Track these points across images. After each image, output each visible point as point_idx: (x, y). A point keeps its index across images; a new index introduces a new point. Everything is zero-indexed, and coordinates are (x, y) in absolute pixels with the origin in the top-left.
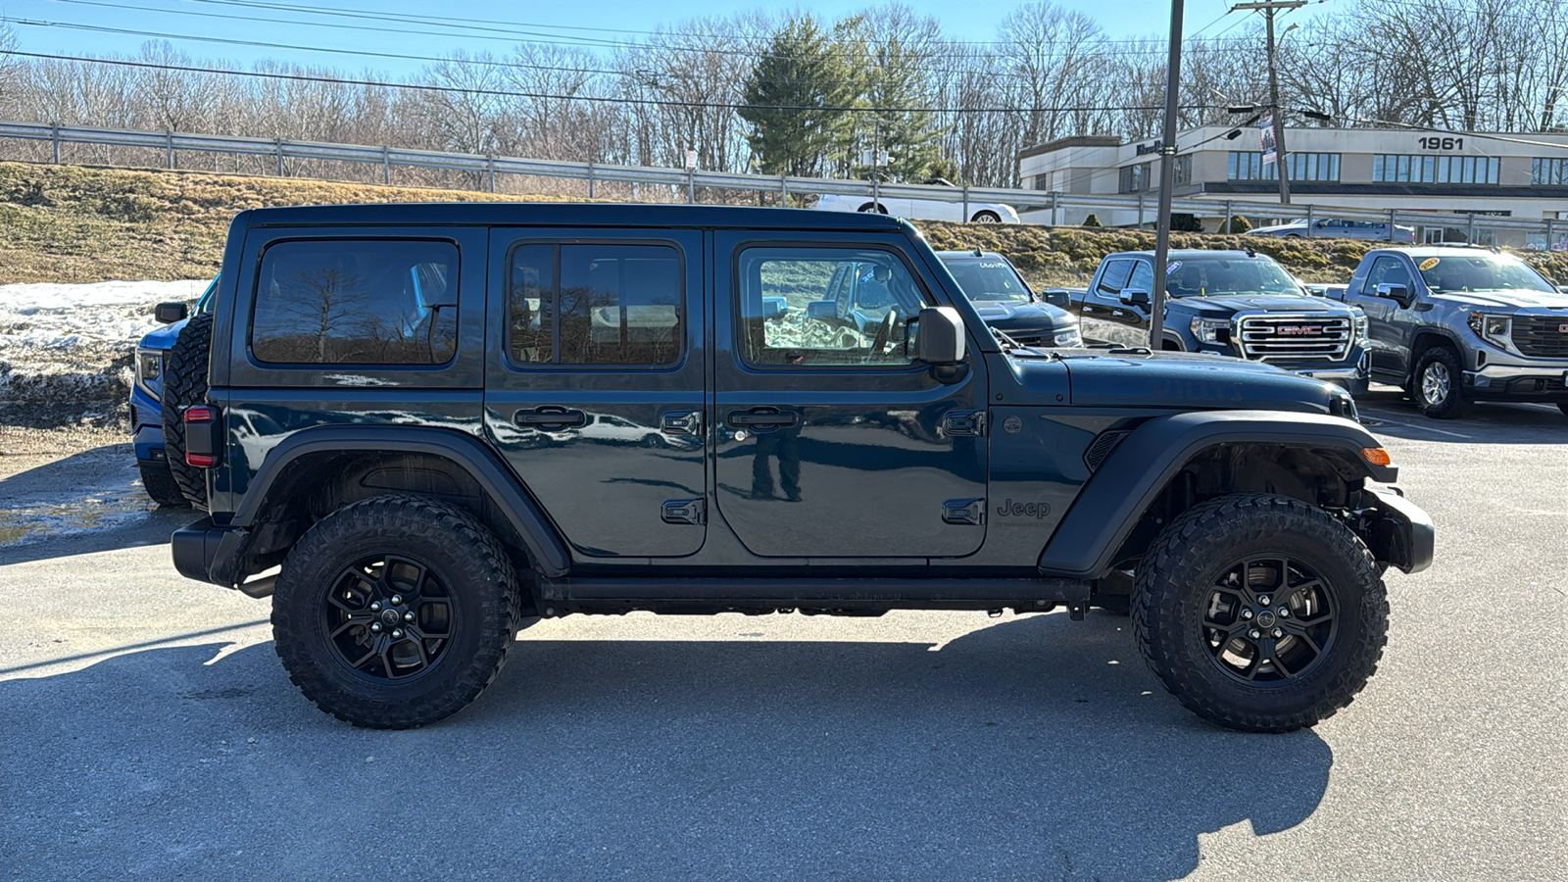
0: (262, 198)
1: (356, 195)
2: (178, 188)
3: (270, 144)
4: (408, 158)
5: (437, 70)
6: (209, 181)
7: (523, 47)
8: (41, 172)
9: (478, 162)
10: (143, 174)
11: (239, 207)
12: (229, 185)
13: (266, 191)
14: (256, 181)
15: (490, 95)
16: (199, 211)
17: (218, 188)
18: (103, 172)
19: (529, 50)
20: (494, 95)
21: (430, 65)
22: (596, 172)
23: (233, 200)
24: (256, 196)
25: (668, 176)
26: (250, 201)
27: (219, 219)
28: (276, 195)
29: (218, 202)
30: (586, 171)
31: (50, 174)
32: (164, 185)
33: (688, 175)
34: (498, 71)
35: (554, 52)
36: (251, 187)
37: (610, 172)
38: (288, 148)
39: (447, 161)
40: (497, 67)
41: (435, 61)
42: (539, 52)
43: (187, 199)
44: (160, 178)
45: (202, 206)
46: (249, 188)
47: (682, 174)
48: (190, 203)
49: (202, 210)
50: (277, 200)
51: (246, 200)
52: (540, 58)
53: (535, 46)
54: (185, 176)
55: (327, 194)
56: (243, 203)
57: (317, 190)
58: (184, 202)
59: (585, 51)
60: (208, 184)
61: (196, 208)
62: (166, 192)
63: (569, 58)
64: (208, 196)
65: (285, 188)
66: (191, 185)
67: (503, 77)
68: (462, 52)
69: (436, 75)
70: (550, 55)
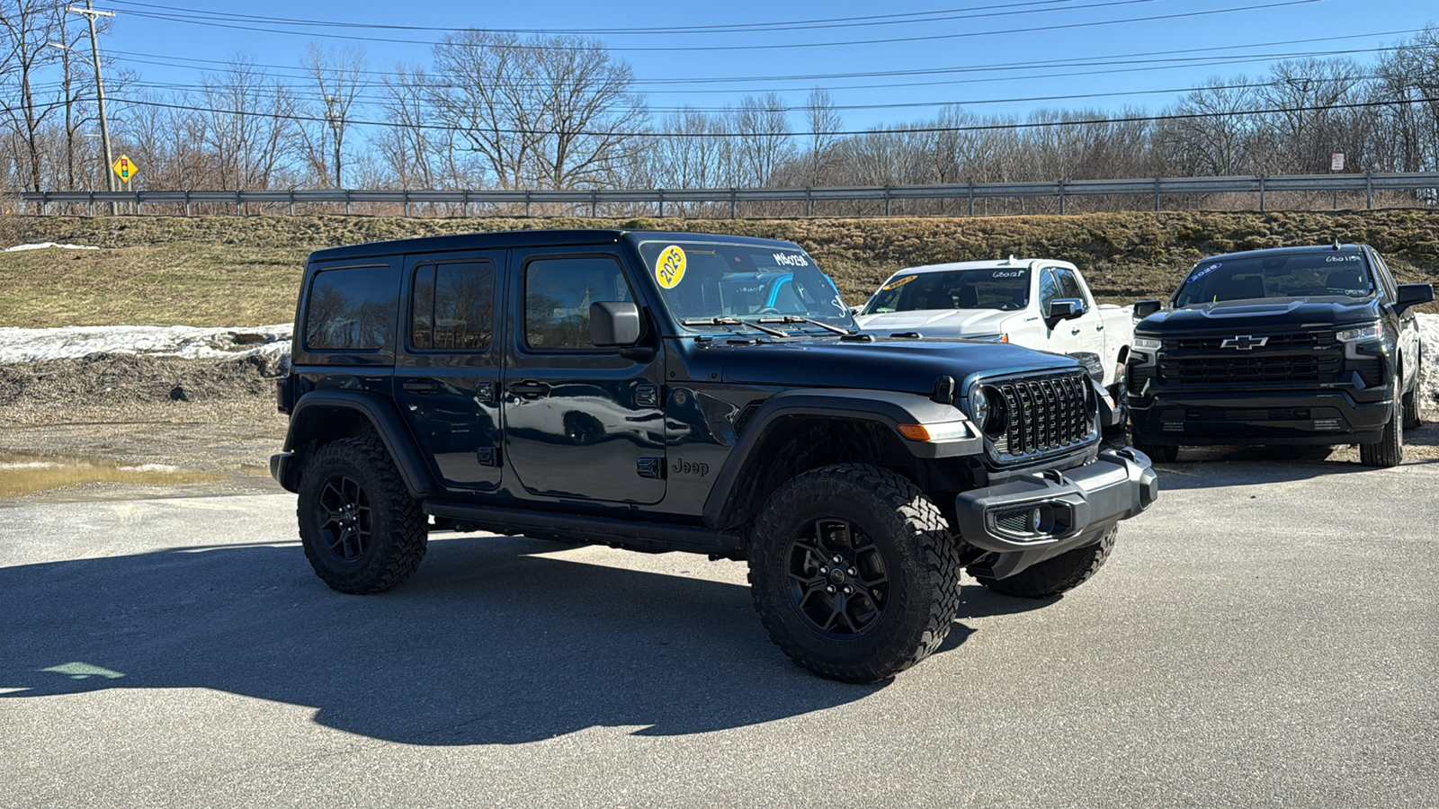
0: (864, 235)
1: (937, 226)
2: (805, 231)
3: (880, 190)
4: (990, 190)
5: (1191, 98)
6: (829, 224)
7: (1279, 66)
8: (717, 226)
9: (1050, 188)
10: (783, 221)
11: (845, 243)
12: (843, 226)
13: (868, 228)
14: (863, 222)
15: (1244, 115)
16: (816, 249)
17: (834, 229)
18: (758, 223)
19: (1285, 67)
20: (1248, 115)
21: (1185, 95)
22: (1163, 186)
23: (843, 238)
24: (860, 234)
25: (1238, 183)
26: (854, 238)
27: (829, 254)
28: (875, 231)
29: (831, 240)
30: (1152, 186)
31: (723, 227)
32: (797, 229)
33: (1259, 181)
34: (1253, 92)
35: (1311, 66)
36: (858, 226)
37: (1176, 185)
38: (894, 192)
39: (1023, 189)
40: (1252, 88)
41: (1190, 92)
42: (1296, 68)
43: (810, 239)
44: (795, 224)
45: (819, 244)
46: (856, 228)
47: (1252, 181)
48: (811, 243)
49: (819, 247)
50: (874, 236)
51: (851, 237)
52: (1297, 73)
53: (1292, 64)
54: (813, 221)
55: (915, 227)
56: (849, 240)
57: (908, 224)
58: (807, 242)
59: (1347, 61)
60: (828, 226)
61: (815, 246)
62: (797, 235)
63: (1329, 70)
64: (825, 236)
65: (884, 225)
66: (815, 228)
67: (1258, 97)
68: (1217, 78)
69: (1190, 104)
70: (1307, 69)
